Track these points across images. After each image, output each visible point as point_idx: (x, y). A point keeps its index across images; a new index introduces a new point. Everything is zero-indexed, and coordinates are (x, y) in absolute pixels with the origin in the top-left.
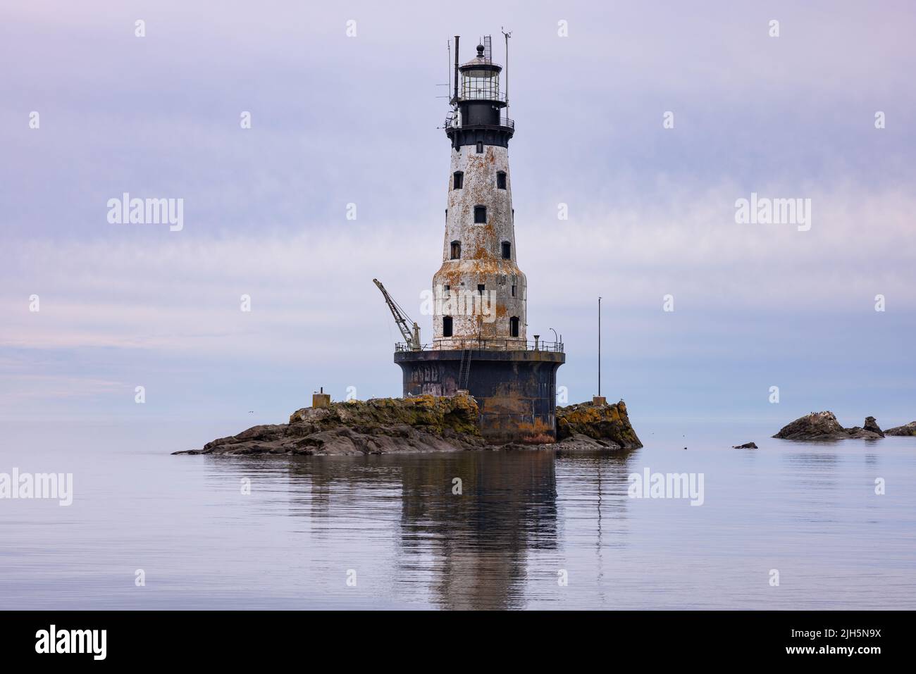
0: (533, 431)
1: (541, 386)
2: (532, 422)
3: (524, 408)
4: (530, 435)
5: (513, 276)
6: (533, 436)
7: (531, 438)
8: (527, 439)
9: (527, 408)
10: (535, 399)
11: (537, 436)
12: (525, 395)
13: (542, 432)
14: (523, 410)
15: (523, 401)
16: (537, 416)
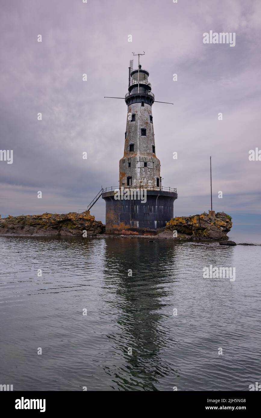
0: (119, 228)
1: (124, 208)
2: (118, 224)
3: (115, 218)
4: (117, 230)
5: (128, 158)
6: (119, 231)
7: (118, 232)
8: (116, 232)
9: (116, 218)
10: (120, 213)
11: (121, 231)
12: (116, 212)
13: (124, 229)
14: (114, 219)
15: (115, 215)
16: (121, 221)
